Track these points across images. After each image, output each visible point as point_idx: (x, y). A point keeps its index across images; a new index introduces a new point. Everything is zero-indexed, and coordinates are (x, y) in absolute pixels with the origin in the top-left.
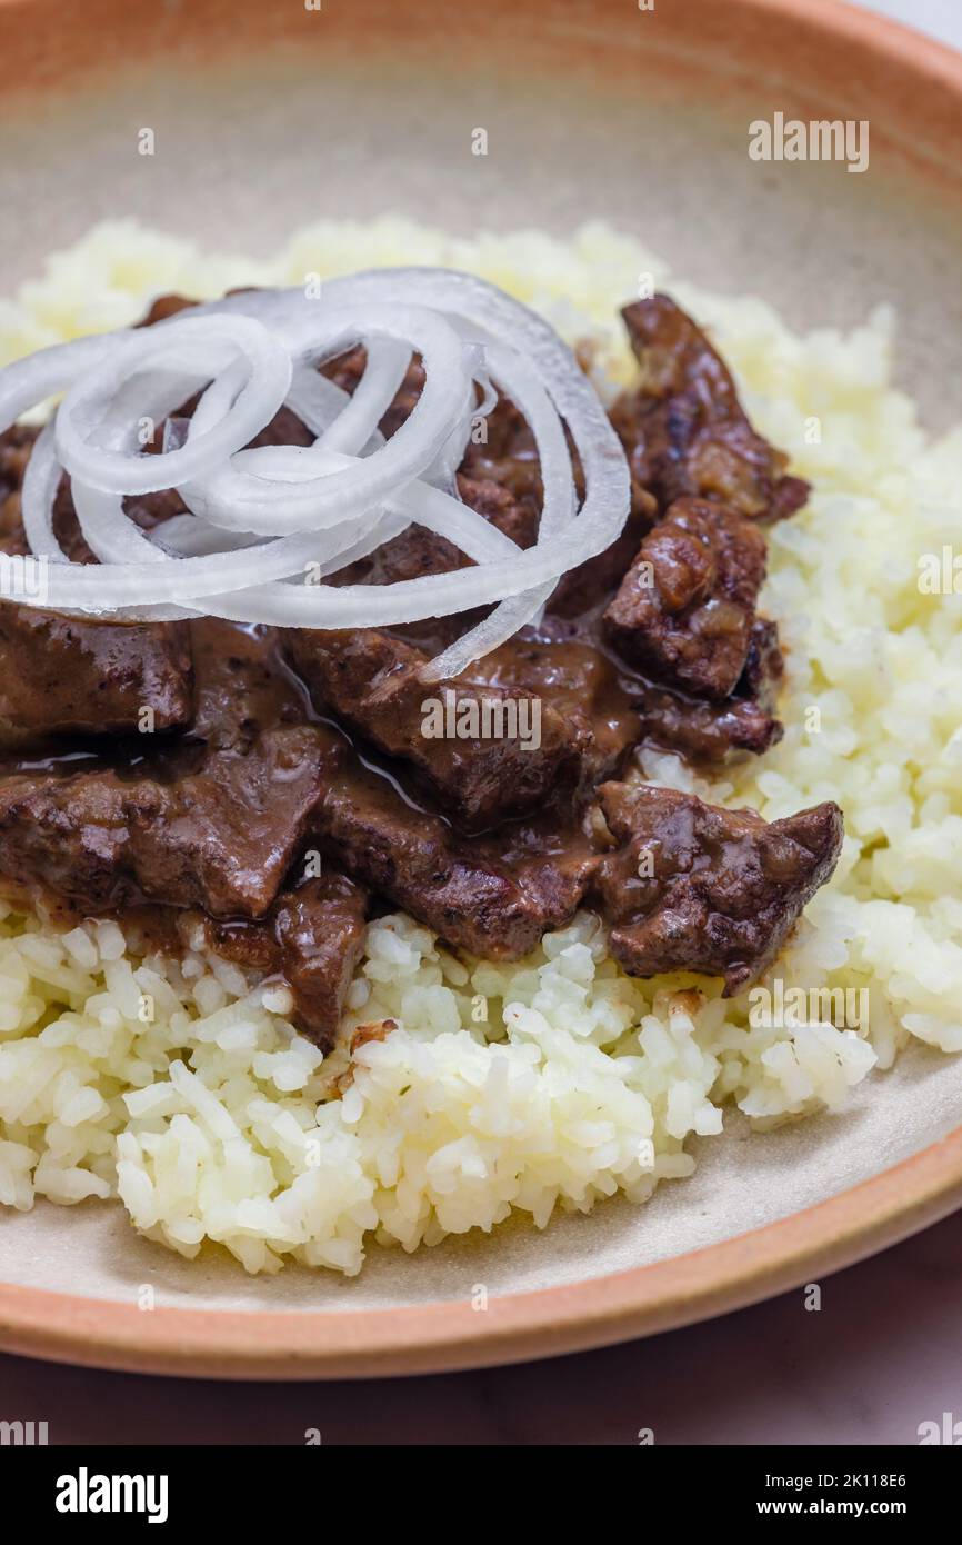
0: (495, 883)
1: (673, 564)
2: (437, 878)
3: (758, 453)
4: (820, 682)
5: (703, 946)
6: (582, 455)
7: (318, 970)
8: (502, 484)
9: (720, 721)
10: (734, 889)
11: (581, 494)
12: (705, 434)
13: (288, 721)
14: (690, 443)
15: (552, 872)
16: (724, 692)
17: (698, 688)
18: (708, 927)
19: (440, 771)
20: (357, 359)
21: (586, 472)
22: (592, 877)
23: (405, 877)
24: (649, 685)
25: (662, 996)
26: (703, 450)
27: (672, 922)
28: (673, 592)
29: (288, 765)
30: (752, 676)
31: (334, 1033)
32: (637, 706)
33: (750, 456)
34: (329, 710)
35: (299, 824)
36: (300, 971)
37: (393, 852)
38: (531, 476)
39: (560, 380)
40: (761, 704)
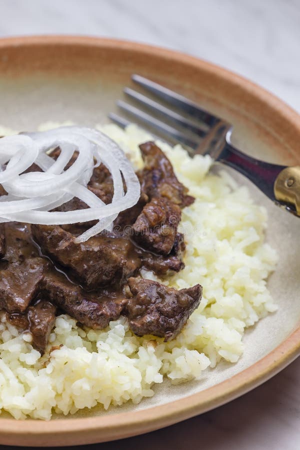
0: (96, 305)
1: (153, 214)
2: (77, 303)
3: (179, 187)
4: (196, 254)
5: (158, 326)
6: (126, 181)
7: (40, 329)
8: (101, 190)
9: (166, 262)
10: (168, 309)
11: (125, 191)
12: (163, 180)
13: (33, 256)
14: (159, 183)
15: (113, 303)
16: (167, 252)
17: (159, 251)
18: (160, 320)
19: (79, 270)
20: (58, 151)
21: (127, 186)
22: (125, 305)
23: (67, 302)
24: (144, 250)
25: (145, 342)
26: (162, 185)
27: (148, 318)
28: (152, 221)
29: (33, 268)
30: (176, 249)
31: (44, 349)
32: (141, 257)
33: (177, 187)
34: (46, 252)
35: (36, 285)
36: (35, 329)
37: (65, 294)
38: (110, 188)
39: (120, 160)
40: (179, 258)
